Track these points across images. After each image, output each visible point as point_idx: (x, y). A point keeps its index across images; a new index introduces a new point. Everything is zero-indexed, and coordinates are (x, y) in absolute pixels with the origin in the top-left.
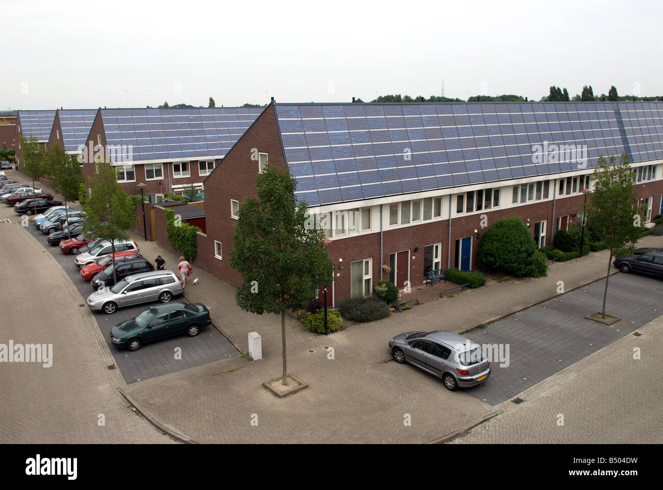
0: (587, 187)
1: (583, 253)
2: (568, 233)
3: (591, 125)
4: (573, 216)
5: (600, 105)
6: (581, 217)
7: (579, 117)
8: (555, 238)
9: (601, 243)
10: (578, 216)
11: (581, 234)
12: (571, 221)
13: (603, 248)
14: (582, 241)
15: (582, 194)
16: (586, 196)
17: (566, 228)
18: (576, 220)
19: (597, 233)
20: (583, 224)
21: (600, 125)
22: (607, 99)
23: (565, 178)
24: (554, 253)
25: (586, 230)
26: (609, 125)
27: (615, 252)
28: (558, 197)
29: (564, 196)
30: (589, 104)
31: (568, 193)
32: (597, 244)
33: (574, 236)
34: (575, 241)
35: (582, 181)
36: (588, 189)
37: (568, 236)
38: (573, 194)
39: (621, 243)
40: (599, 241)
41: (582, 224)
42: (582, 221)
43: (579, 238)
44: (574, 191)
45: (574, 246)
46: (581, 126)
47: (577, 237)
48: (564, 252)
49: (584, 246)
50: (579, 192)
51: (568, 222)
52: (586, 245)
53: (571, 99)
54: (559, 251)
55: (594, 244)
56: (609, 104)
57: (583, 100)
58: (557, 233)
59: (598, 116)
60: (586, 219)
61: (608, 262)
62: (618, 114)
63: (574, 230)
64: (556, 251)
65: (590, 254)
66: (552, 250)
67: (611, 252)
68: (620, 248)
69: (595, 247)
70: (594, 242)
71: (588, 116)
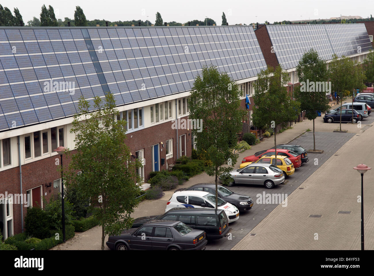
0: (62, 144)
1: (67, 236)
2: (45, 212)
3: (57, 59)
4: (48, 186)
5: (65, 32)
6: (59, 187)
7: (40, 47)
8: (27, 220)
9: (88, 219)
10: (55, 185)
11: (60, 210)
12: (46, 194)
13: (93, 225)
14: (64, 219)
15: (56, 153)
16: (61, 156)
17: (40, 204)
18: (52, 191)
19: (82, 206)
20: (63, 196)
21: (69, 58)
22: (73, 24)
23: (31, 133)
24: (27, 242)
25: (67, 203)
26: (79, 57)
27: (109, 229)
28: (25, 161)
29: (33, 159)
30: (51, 31)
31: (37, 154)
32: (84, 220)
33: (52, 215)
34: (54, 221)
35: (54, 137)
36: (63, 146)
37: (44, 215)
38: (44, 156)
39: (115, 214)
40: (85, 216)
41: (61, 196)
42: (61, 191)
43: (59, 216)
44: (46, 151)
45: (53, 228)
46: (44, 60)
47: (55, 216)
48: (41, 239)
49: (66, 227)
50: (53, 151)
51: (42, 195)
52: (70, 224)
53: (26, 24)
54: (34, 238)
55: (79, 222)
56: (77, 31)
57: (42, 25)
58: (28, 213)
59: (64, 46)
60: (64, 187)
61: (101, 244)
62: (89, 43)
63: (51, 205)
64: (29, 239)
65: (76, 237)
66: (25, 239)
67: (103, 228)
68: (113, 221)
69: (81, 225)
70: (78, 219)
71: (52, 47)
